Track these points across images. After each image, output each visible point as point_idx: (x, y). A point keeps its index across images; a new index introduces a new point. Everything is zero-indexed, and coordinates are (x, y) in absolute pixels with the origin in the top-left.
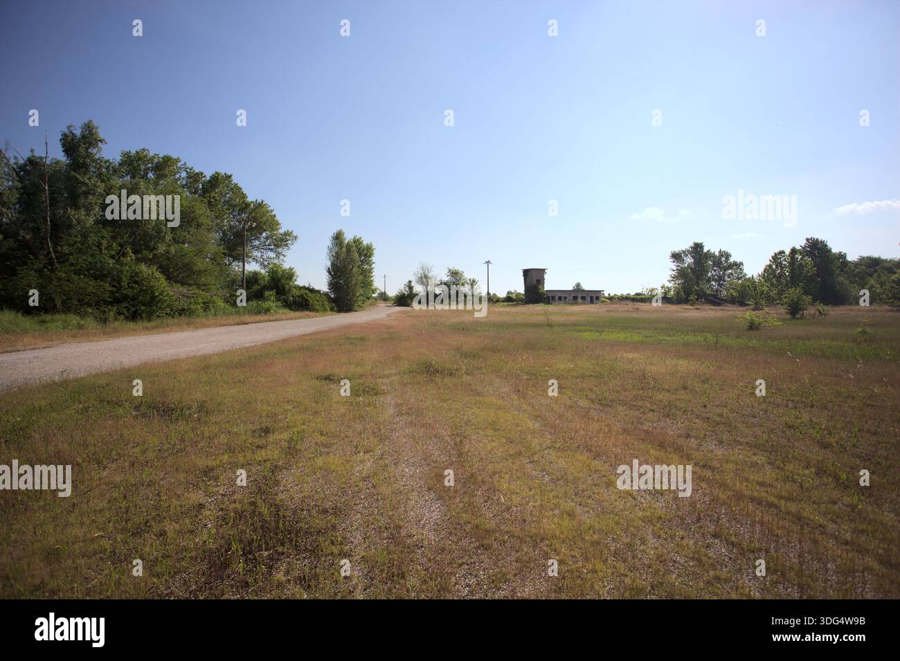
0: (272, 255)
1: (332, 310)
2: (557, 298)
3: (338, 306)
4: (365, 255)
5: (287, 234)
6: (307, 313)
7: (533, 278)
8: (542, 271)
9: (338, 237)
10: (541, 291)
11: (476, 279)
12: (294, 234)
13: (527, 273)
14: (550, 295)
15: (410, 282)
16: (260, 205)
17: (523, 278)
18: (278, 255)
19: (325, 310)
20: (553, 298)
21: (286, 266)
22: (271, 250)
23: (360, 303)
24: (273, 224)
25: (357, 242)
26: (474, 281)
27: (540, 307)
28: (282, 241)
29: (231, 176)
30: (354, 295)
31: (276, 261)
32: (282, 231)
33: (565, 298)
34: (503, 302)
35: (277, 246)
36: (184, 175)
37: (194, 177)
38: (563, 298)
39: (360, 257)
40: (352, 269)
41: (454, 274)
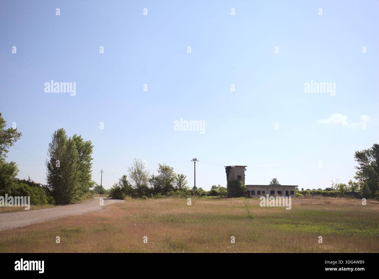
1: (50, 202)
2: (256, 192)
3: (56, 199)
4: (84, 152)
5: (11, 131)
7: (235, 174)
8: (242, 169)
9: (59, 136)
10: (242, 186)
11: (185, 175)
12: (18, 131)
13: (229, 169)
14: (250, 189)
15: (125, 177)
17: (226, 174)
19: (43, 203)
20: (253, 192)
23: (77, 196)
25: (77, 140)
26: (182, 177)
27: (241, 201)
28: (6, 138)
30: (72, 188)
32: (6, 129)
33: (263, 192)
34: (208, 195)
38: (261, 192)
39: (79, 153)
40: (71, 165)
41: (165, 170)
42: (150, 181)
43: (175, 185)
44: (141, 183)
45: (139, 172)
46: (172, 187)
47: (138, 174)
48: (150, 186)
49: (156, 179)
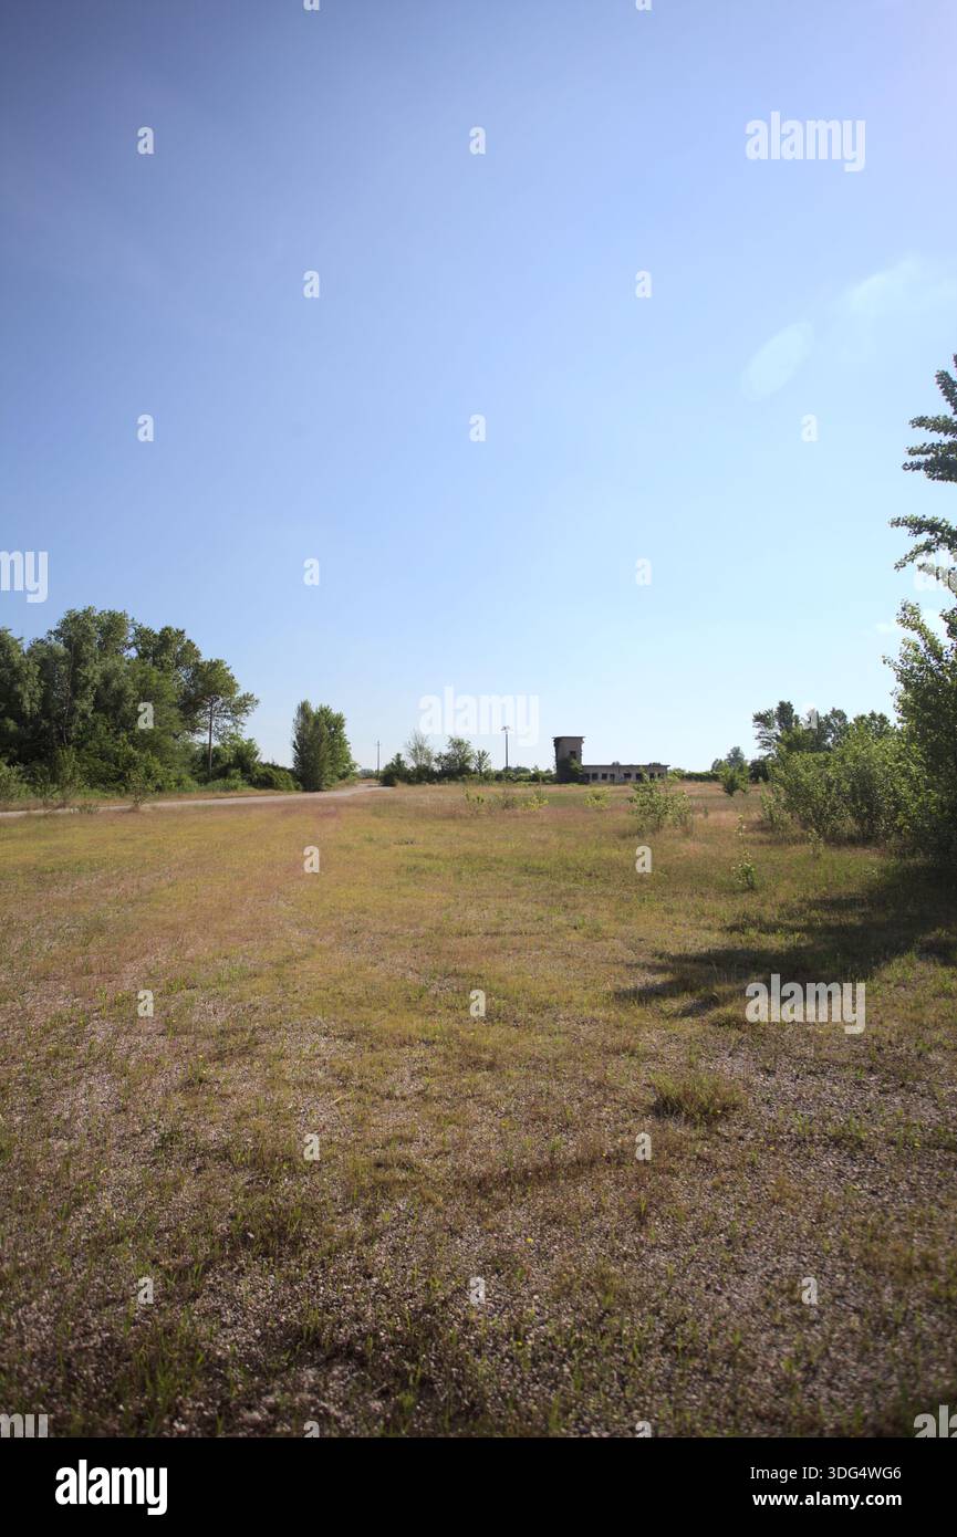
0: (228, 723)
1: (297, 788)
2: (600, 776)
3: (304, 785)
4: (335, 727)
5: (247, 697)
6: (270, 791)
7: (567, 749)
8: (580, 740)
9: (304, 709)
10: (573, 767)
11: (487, 751)
12: (255, 697)
13: (558, 742)
14: (591, 772)
15: (399, 755)
16: (215, 665)
17: (554, 749)
18: (236, 723)
19: (290, 789)
20: (595, 776)
21: (245, 736)
22: (228, 717)
23: (328, 782)
24: (230, 687)
25: (324, 712)
26: (484, 754)
27: (572, 789)
28: (242, 706)
29: (183, 632)
30: (322, 773)
31: (233, 731)
32: (239, 694)
33: (613, 776)
34: (526, 781)
35: (235, 713)
36: (132, 632)
37: (143, 634)
39: (330, 729)
40: (320, 745)
41: (458, 744)
42: (436, 760)
43: (473, 766)
44: (424, 762)
45: (421, 748)
46: (469, 770)
47: (418, 750)
48: (437, 768)
49: (446, 758)
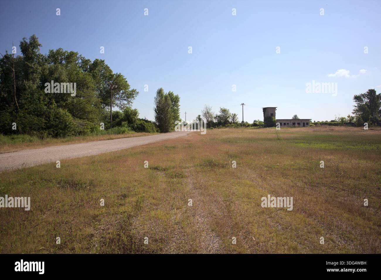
0: (125, 102)
1: (157, 131)
2: (283, 124)
3: (161, 129)
4: (175, 102)
5: (134, 91)
6: (144, 133)
7: (269, 113)
8: (274, 109)
9: (160, 92)
10: (273, 120)
11: (236, 114)
12: (137, 91)
13: (265, 110)
14: (280, 122)
15: (199, 116)
16: (119, 76)
17: (263, 112)
18: (128, 103)
19: (154, 132)
20: (281, 124)
21: (133, 108)
22: (125, 100)
23: (172, 128)
24: (126, 86)
25: (170, 94)
26: (235, 115)
27: (273, 129)
28: (131, 95)
29: (103, 61)
30: (169, 123)
31: (128, 106)
32: (130, 90)
33: (288, 124)
34: (251, 126)
35: (128, 98)
36: (80, 61)
37: (85, 62)
38: (286, 124)
39: (172, 103)
40: (168, 109)
41: (224, 111)
42: (215, 118)
43: (230, 120)
44: (210, 119)
45: (208, 113)
46: (229, 122)
47: (207, 114)
48: (215, 121)
49: (219, 117)
